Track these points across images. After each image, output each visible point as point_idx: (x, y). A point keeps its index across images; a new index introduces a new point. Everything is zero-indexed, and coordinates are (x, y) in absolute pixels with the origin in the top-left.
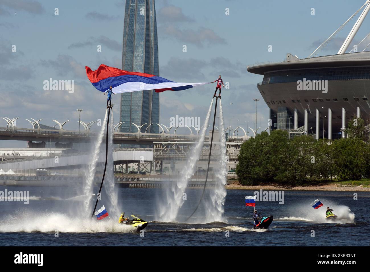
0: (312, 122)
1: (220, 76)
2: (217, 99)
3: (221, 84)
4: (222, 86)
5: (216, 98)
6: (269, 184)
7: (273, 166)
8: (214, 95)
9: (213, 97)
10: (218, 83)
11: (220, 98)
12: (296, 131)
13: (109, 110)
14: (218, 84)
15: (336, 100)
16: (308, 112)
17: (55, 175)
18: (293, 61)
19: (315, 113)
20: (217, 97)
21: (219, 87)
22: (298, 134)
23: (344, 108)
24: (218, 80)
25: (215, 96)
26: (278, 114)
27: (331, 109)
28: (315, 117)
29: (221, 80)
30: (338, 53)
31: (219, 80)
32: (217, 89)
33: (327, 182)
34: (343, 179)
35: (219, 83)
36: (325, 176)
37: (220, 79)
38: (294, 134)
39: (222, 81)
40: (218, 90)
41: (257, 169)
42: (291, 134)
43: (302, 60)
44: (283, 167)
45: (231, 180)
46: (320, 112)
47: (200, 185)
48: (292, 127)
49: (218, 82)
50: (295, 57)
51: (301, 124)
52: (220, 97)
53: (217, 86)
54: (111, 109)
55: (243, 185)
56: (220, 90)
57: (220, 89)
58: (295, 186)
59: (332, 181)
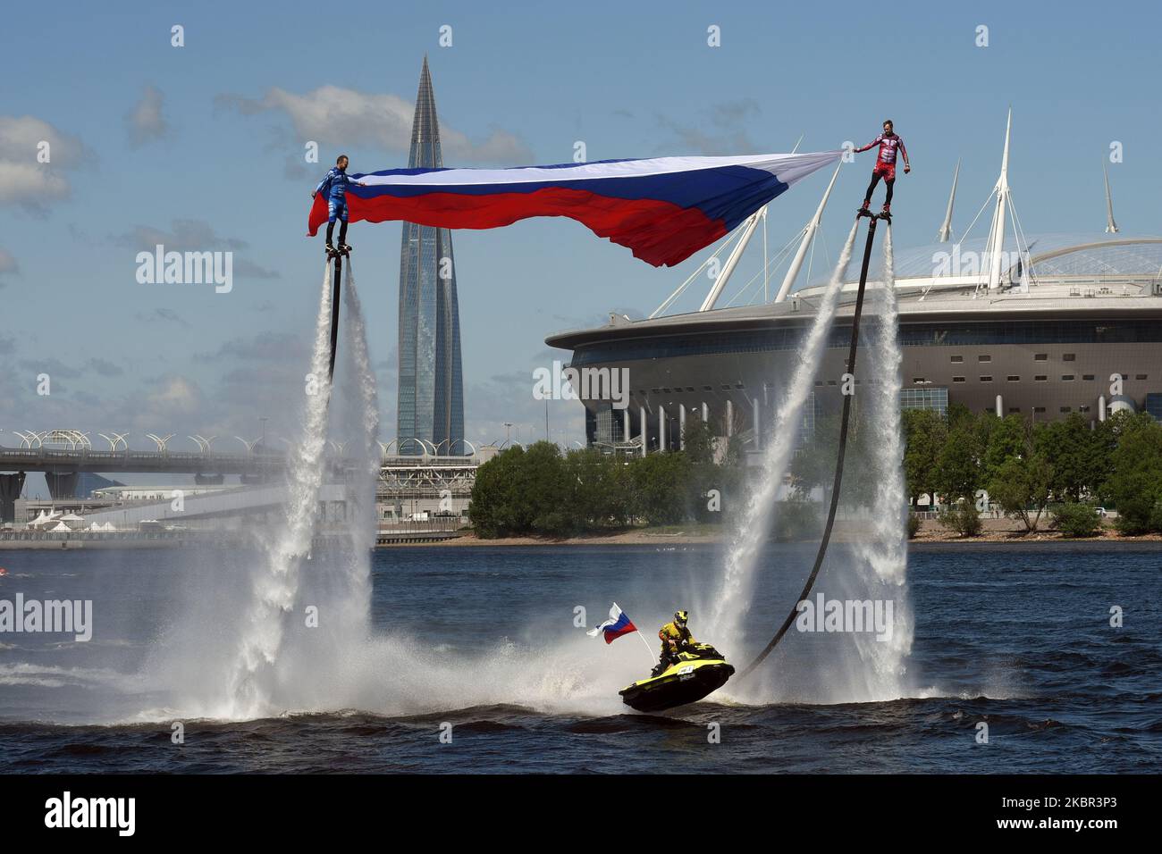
0: (653, 429)
1: (889, 122)
2: (873, 226)
3: (894, 160)
4: (900, 164)
5: (869, 219)
6: (525, 536)
7: (531, 503)
8: (860, 207)
9: (858, 217)
10: (880, 152)
11: (890, 223)
12: (627, 445)
13: (338, 265)
14: (880, 157)
15: (691, 389)
16: (647, 412)
17: (174, 530)
18: (619, 325)
19: (658, 412)
20: (874, 219)
21: (884, 172)
22: (630, 450)
23: (706, 403)
24: (881, 142)
25: (864, 212)
26: (598, 415)
27: (685, 406)
28: (659, 420)
29: (897, 138)
30: (702, 310)
31: (886, 141)
32: (875, 179)
33: (624, 529)
34: (653, 524)
35: (885, 152)
36: (620, 520)
37: (890, 135)
38: (623, 450)
39: (898, 146)
40: (882, 185)
41: (503, 510)
42: (618, 450)
43: (635, 324)
44: (547, 506)
45: (463, 529)
46: (665, 411)
47: (407, 540)
48: (622, 439)
49: (881, 148)
50: (625, 319)
51: (635, 432)
52: (886, 216)
53: (874, 166)
54: (343, 258)
55: (481, 538)
56: (890, 183)
57: (887, 183)
58: (569, 538)
59: (632, 528)
